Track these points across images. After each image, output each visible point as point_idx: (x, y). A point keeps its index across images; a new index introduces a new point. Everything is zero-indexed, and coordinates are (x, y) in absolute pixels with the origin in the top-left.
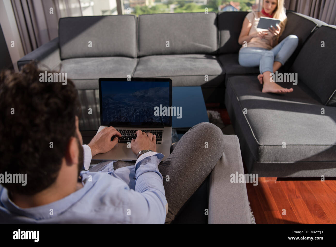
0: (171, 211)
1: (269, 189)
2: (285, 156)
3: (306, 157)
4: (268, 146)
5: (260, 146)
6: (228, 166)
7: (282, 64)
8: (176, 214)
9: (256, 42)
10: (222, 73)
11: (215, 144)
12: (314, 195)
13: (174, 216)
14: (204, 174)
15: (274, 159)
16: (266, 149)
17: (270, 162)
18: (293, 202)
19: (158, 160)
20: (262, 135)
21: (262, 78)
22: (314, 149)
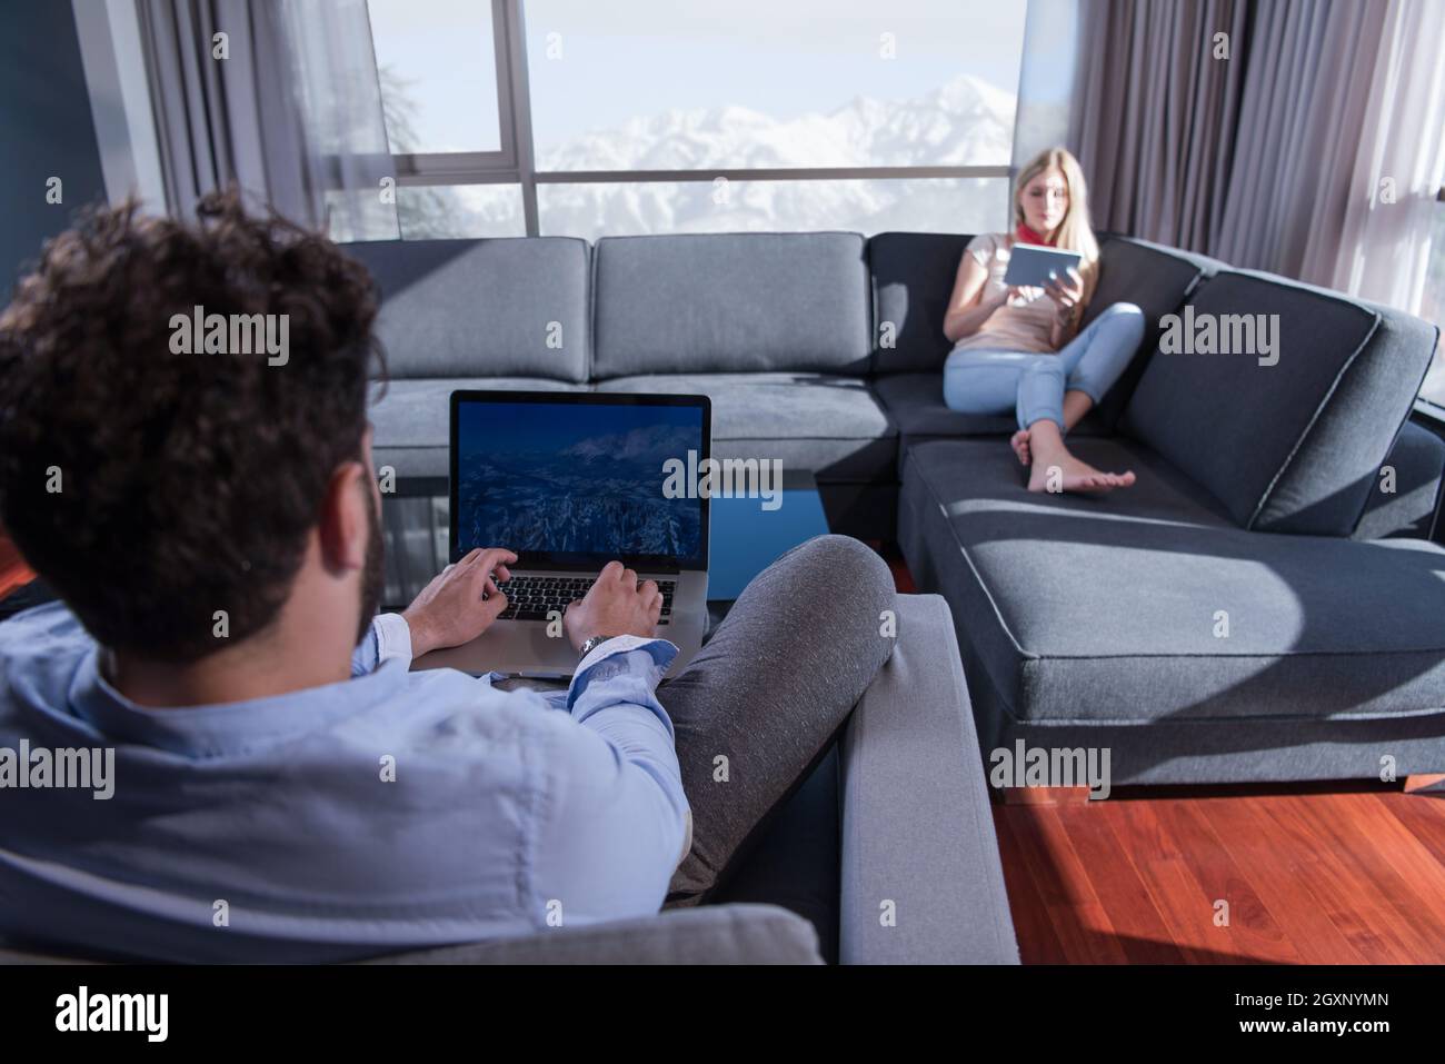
0: (703, 852)
1: (1063, 828)
2: (1117, 696)
3: (1190, 701)
4: (1054, 661)
5: (1027, 658)
6: (914, 687)
7: (1093, 401)
8: (720, 866)
9: (1004, 332)
10: (888, 430)
11: (866, 606)
12: (1227, 849)
13: (715, 874)
14: (828, 716)
15: (1078, 710)
16: (1050, 671)
17: (1066, 723)
18: (1150, 873)
19: (656, 669)
20: (1032, 623)
21: (1028, 442)
22: (1218, 671)
